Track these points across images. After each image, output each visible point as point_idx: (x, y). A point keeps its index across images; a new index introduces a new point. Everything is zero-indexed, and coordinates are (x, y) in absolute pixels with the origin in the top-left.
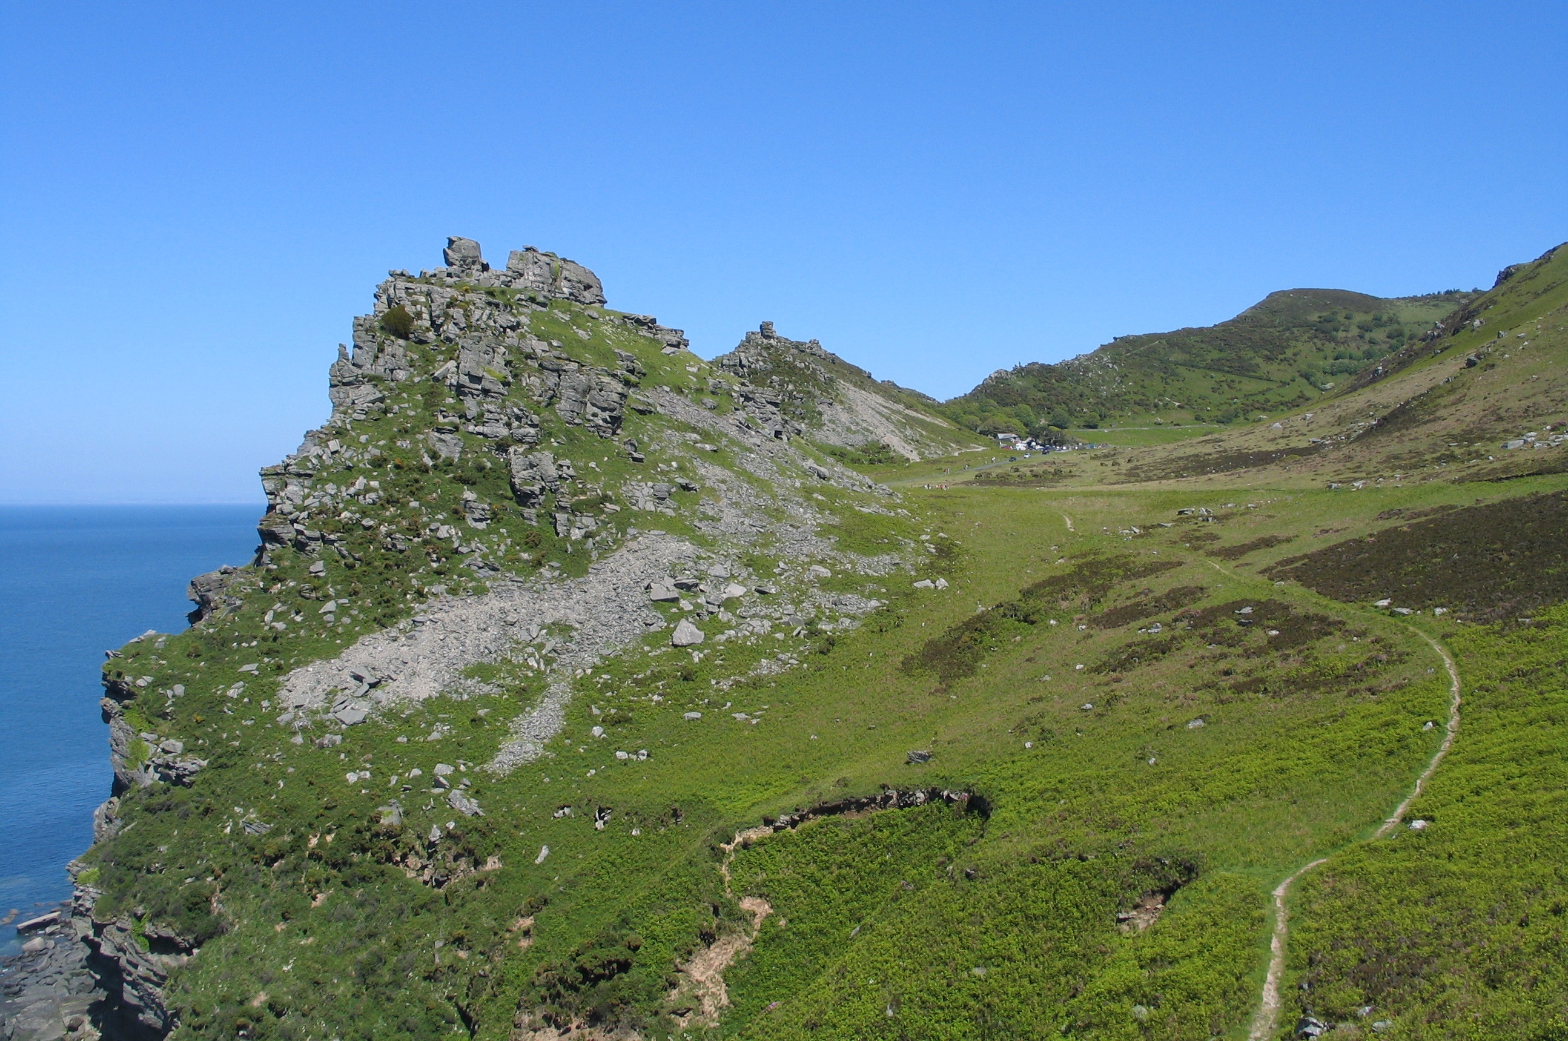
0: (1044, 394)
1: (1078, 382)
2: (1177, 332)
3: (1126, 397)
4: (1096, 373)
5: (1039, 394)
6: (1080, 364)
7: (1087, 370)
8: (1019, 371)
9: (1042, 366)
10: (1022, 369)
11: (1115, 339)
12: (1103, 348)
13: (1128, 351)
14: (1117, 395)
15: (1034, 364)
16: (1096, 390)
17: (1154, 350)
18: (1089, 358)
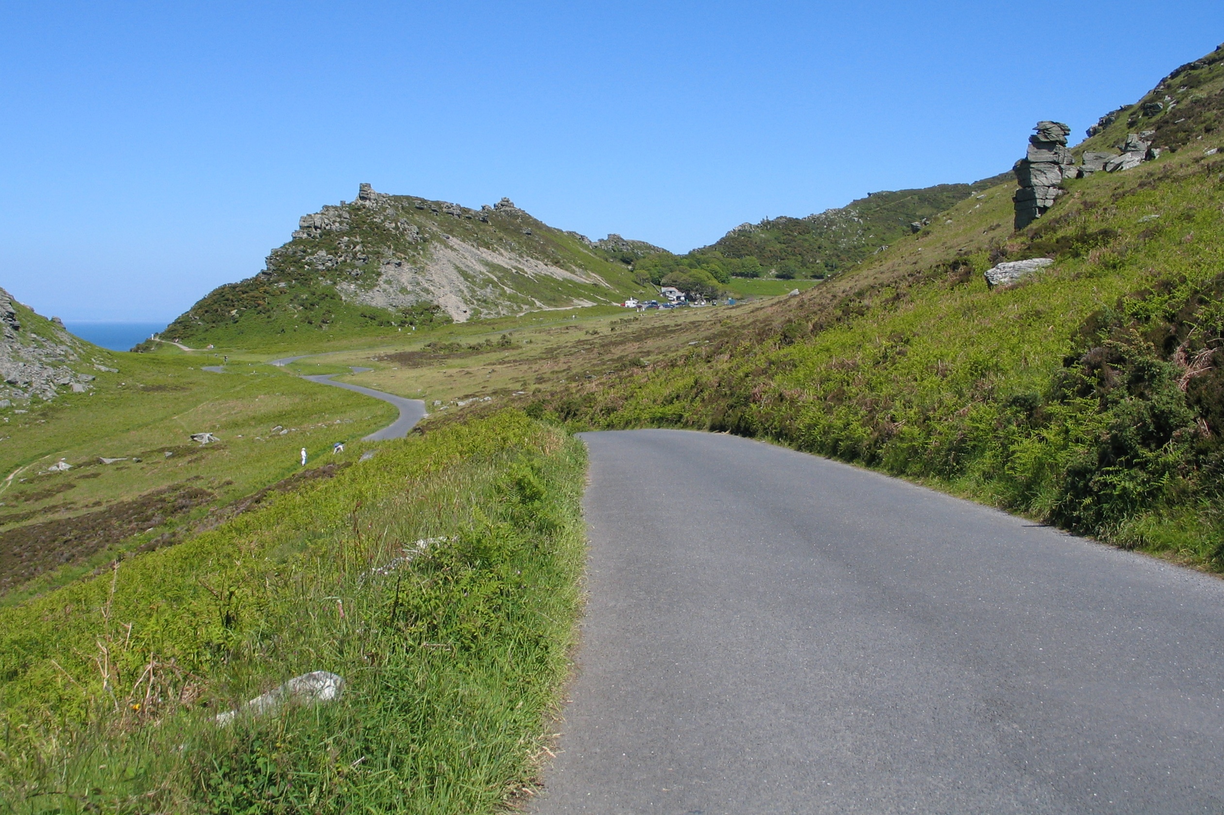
0: (783, 246)
1: (821, 234)
2: (932, 189)
3: (863, 249)
4: (840, 226)
5: (779, 246)
6: (826, 218)
7: (832, 223)
8: (766, 225)
9: (790, 220)
10: (769, 222)
11: (869, 194)
12: (855, 203)
13: (878, 206)
14: (855, 247)
15: (781, 217)
16: (836, 242)
17: (903, 205)
18: (838, 212)
